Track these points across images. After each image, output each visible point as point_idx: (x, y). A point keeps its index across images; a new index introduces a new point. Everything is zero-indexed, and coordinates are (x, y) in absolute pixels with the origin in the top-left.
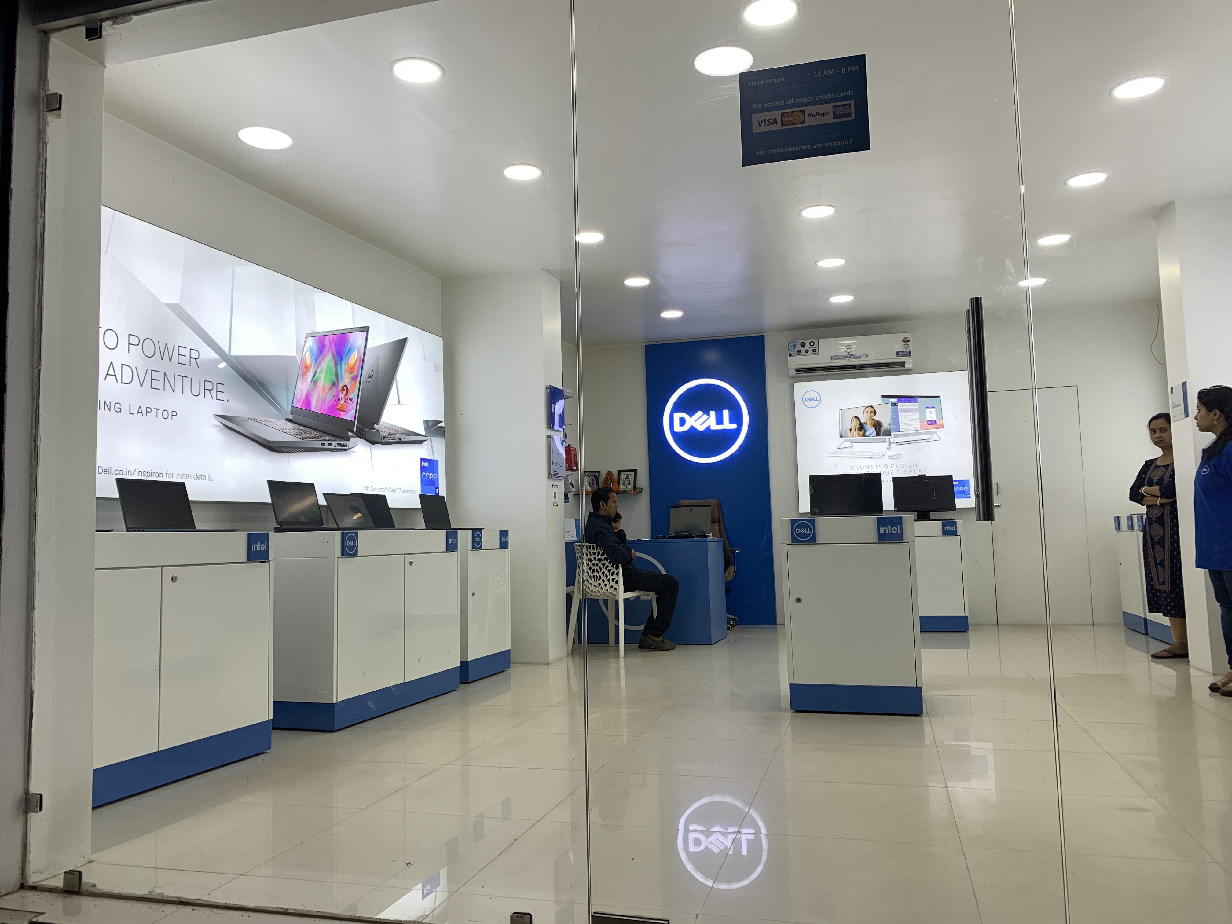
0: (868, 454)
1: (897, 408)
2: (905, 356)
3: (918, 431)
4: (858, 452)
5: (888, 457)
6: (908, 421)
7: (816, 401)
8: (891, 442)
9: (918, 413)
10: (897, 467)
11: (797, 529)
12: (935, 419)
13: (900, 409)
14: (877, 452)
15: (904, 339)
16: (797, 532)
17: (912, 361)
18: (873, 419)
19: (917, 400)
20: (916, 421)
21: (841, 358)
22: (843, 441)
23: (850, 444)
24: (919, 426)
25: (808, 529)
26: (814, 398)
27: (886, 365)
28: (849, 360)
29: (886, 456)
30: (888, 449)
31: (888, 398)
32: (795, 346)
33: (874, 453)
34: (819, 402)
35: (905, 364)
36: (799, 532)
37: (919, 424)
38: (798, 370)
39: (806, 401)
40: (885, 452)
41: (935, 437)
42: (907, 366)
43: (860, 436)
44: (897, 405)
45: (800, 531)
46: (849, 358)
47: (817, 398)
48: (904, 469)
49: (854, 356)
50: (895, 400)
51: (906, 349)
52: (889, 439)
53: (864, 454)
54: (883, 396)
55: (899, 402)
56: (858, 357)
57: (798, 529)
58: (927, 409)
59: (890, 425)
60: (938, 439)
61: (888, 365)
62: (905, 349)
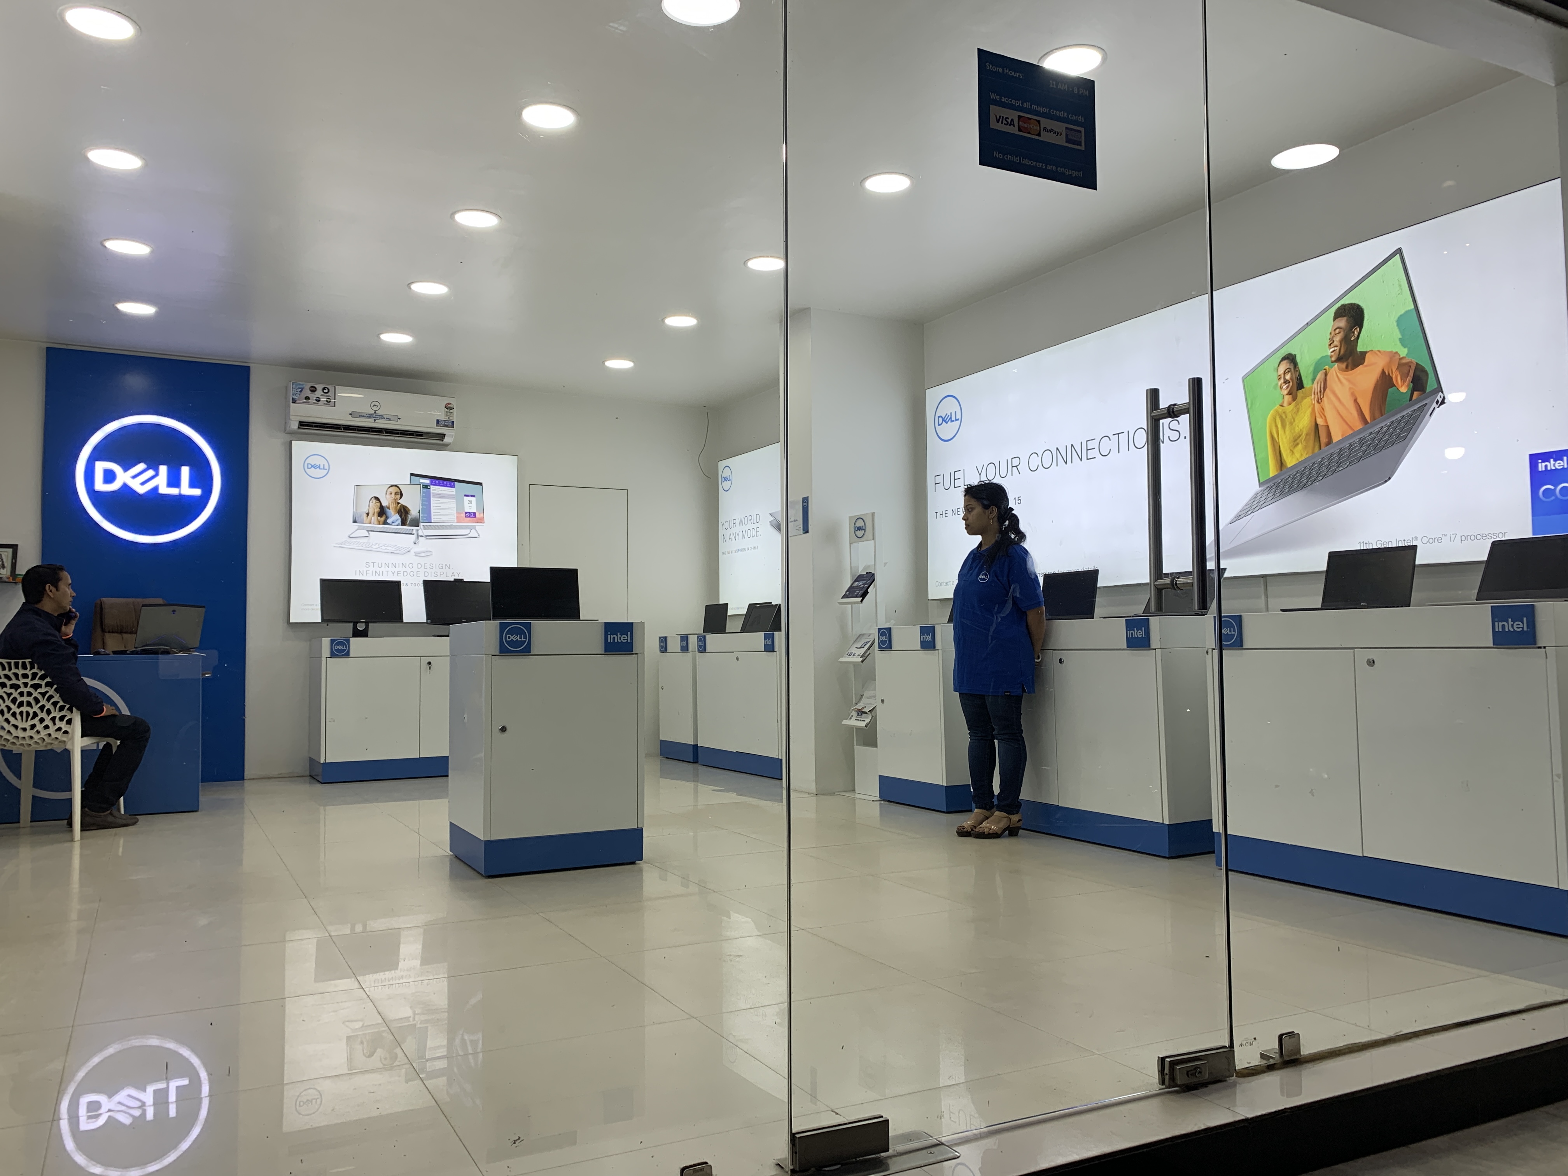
0: (388, 548)
1: (430, 492)
2: (447, 426)
3: (454, 524)
4: (376, 544)
5: (414, 554)
6: (441, 509)
7: (323, 470)
8: (419, 535)
9: (455, 500)
10: (425, 567)
11: (508, 636)
12: (475, 511)
13: (433, 494)
14: (401, 546)
15: (446, 404)
16: (508, 640)
17: (454, 434)
18: (399, 503)
19: (454, 485)
20: (452, 511)
21: (364, 416)
22: (357, 527)
23: (365, 533)
24: (455, 517)
25: (523, 635)
26: (320, 465)
27: (419, 434)
28: (375, 420)
29: (412, 552)
30: (415, 543)
31: (418, 478)
32: (302, 390)
33: (396, 547)
34: (326, 471)
35: (444, 437)
36: (510, 639)
37: (455, 515)
38: (302, 424)
39: (308, 468)
40: (411, 547)
41: (473, 533)
42: (447, 440)
43: (380, 524)
44: (430, 488)
45: (512, 638)
46: (376, 417)
47: (324, 465)
48: (433, 571)
49: (381, 417)
50: (427, 481)
51: (449, 418)
52: (418, 530)
53: (383, 548)
54: (412, 475)
55: (432, 485)
56: (387, 418)
57: (510, 635)
58: (465, 498)
59: (419, 512)
60: (477, 536)
61: (421, 435)
62: (447, 417)
